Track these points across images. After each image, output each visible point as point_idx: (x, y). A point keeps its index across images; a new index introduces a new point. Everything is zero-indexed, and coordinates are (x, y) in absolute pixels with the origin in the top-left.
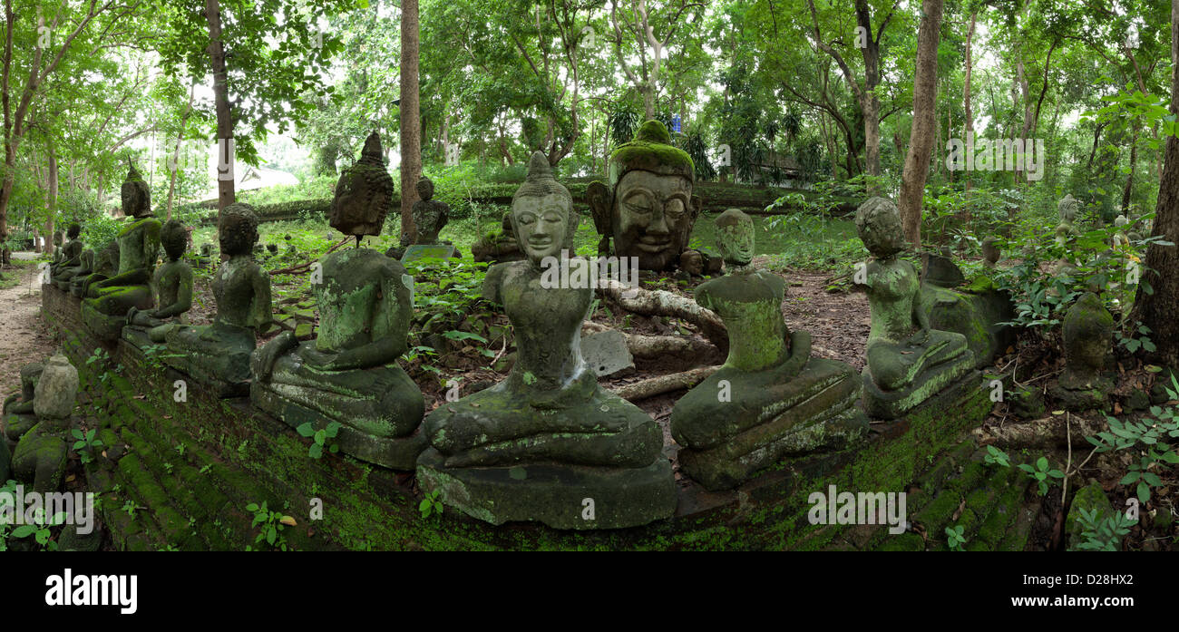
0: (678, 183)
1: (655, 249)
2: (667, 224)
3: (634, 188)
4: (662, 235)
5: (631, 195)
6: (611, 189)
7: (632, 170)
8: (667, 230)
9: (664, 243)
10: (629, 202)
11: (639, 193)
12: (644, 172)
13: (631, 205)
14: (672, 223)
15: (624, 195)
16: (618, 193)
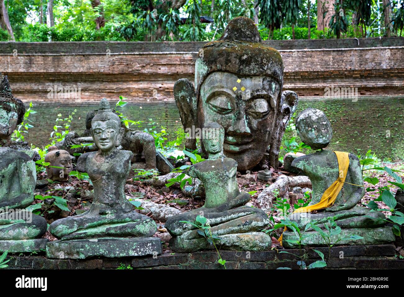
0: (261, 83)
1: (237, 149)
2: (249, 124)
3: (217, 90)
4: (245, 135)
5: (214, 96)
6: (196, 87)
7: (214, 71)
8: (249, 131)
9: (247, 143)
10: (211, 103)
11: (220, 94)
12: (226, 74)
13: (214, 106)
14: (255, 123)
15: (207, 95)
16: (202, 93)
